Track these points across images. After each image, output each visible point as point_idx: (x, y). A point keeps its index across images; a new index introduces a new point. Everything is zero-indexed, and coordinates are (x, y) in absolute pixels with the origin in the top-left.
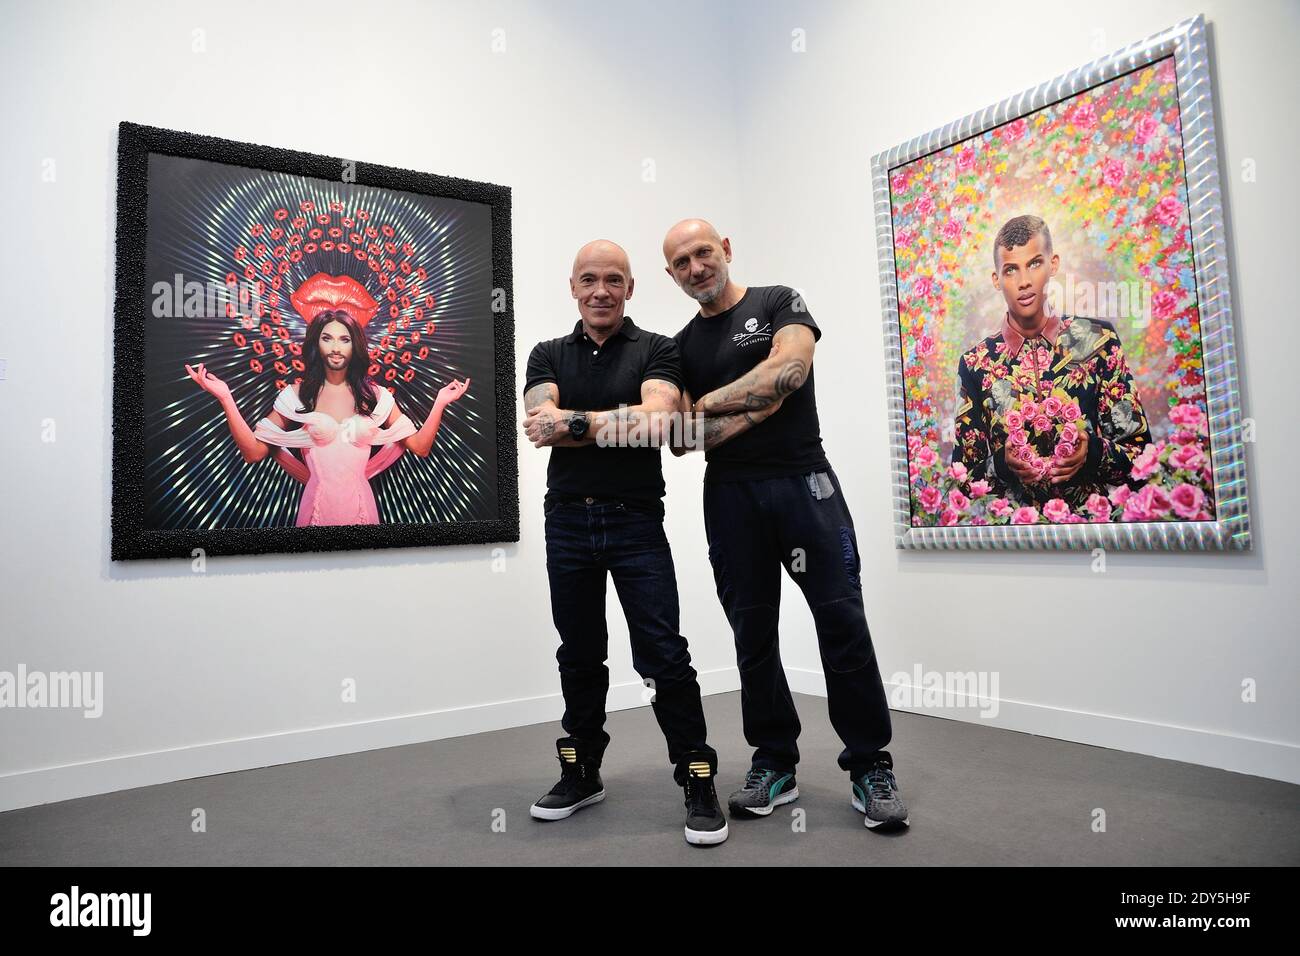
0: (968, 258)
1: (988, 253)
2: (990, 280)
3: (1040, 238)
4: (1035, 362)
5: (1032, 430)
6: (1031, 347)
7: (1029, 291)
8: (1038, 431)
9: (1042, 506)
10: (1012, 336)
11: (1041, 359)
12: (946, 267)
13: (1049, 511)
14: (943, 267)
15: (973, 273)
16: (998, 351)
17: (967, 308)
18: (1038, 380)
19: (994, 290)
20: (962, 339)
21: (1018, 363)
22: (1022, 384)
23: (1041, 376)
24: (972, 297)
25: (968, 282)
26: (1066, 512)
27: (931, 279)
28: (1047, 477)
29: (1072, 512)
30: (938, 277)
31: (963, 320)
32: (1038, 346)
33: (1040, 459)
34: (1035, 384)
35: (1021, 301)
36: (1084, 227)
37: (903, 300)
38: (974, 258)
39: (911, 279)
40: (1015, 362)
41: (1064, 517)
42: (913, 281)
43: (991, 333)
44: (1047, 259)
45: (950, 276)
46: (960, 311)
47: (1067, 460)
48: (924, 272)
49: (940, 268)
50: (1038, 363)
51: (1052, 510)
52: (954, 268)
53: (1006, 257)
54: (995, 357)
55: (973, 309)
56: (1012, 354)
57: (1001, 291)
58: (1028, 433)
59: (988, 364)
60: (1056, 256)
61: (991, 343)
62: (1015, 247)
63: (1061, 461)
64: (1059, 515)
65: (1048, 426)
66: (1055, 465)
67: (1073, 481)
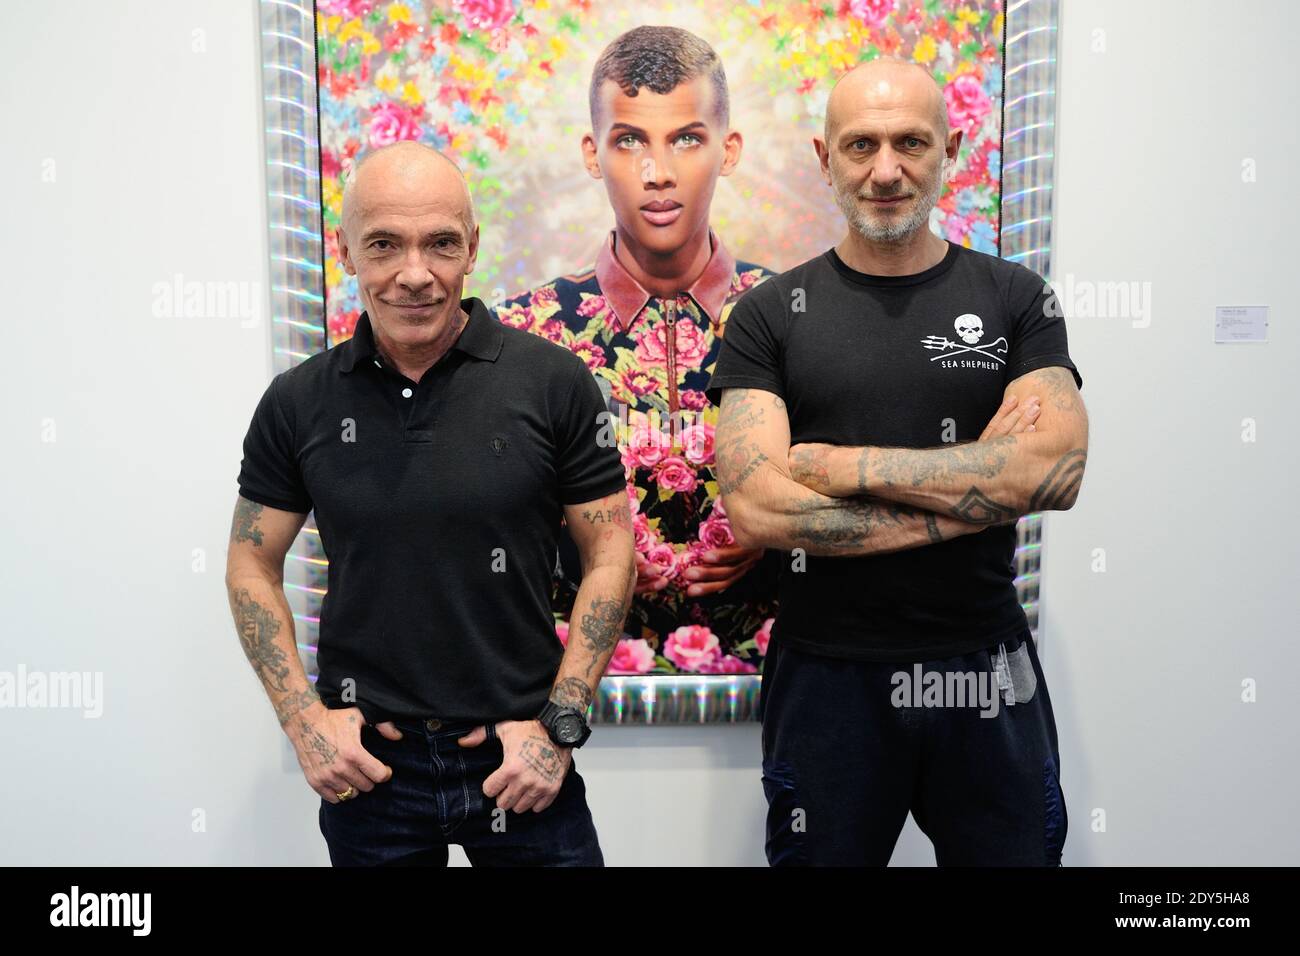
0: (523, 87)
1: (575, 88)
2: (577, 152)
3: (704, 87)
4: (671, 349)
5: (652, 489)
6: (664, 316)
7: (668, 195)
8: (666, 490)
9: (663, 638)
10: (621, 286)
11: (683, 344)
12: (464, 95)
13: (678, 648)
14: (453, 92)
15: (534, 126)
16: (582, 312)
17: (511, 202)
18: (673, 387)
19: (585, 175)
20: (495, 271)
21: (632, 345)
22: (636, 391)
23: (681, 380)
24: (527, 178)
25: (520, 144)
26: (713, 651)
27: (418, 111)
28: (678, 583)
29: (725, 652)
30: (438, 113)
31: (502, 228)
32: (679, 317)
33: (665, 548)
34: (665, 394)
35: (647, 214)
36: (801, 91)
37: (335, 145)
38: (540, 92)
39: (362, 98)
40: (622, 340)
41: (709, 661)
42: (367, 105)
43: (575, 269)
44: (716, 137)
45: (471, 117)
46: (495, 204)
47: (724, 552)
48: (400, 92)
49: (445, 92)
50: (677, 351)
51: (684, 646)
52: (485, 101)
53: (619, 109)
54: (577, 324)
55: (530, 208)
56: (617, 323)
57: (601, 183)
58: (643, 492)
59: (558, 336)
60: (736, 136)
61: (568, 293)
62: (644, 91)
63: (711, 554)
64: (697, 657)
65: (688, 482)
66: (698, 560)
67: (731, 594)
